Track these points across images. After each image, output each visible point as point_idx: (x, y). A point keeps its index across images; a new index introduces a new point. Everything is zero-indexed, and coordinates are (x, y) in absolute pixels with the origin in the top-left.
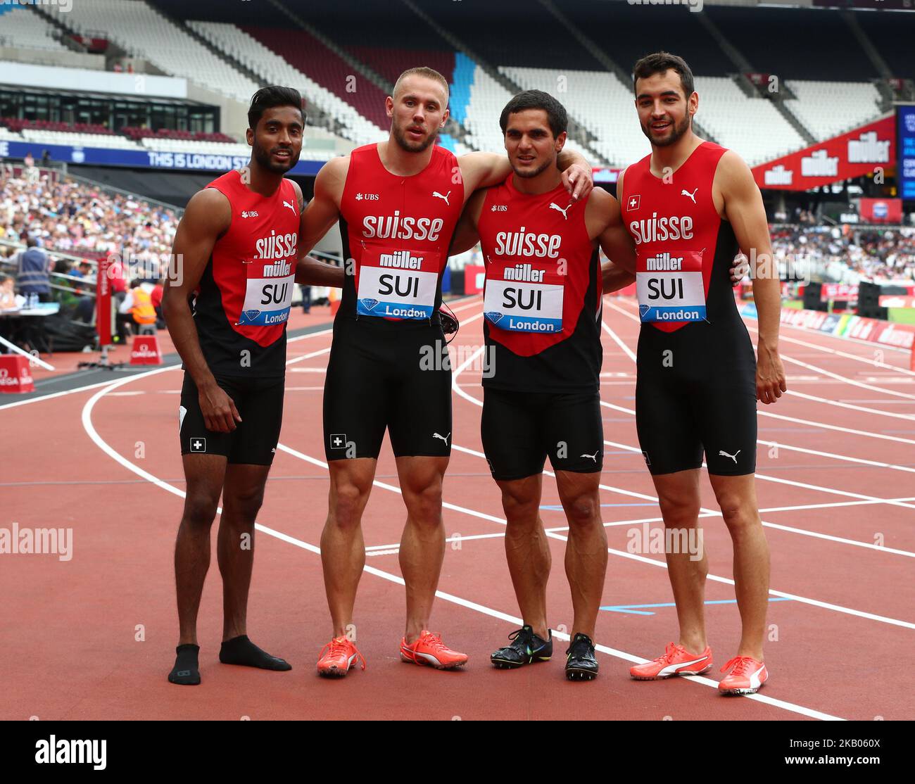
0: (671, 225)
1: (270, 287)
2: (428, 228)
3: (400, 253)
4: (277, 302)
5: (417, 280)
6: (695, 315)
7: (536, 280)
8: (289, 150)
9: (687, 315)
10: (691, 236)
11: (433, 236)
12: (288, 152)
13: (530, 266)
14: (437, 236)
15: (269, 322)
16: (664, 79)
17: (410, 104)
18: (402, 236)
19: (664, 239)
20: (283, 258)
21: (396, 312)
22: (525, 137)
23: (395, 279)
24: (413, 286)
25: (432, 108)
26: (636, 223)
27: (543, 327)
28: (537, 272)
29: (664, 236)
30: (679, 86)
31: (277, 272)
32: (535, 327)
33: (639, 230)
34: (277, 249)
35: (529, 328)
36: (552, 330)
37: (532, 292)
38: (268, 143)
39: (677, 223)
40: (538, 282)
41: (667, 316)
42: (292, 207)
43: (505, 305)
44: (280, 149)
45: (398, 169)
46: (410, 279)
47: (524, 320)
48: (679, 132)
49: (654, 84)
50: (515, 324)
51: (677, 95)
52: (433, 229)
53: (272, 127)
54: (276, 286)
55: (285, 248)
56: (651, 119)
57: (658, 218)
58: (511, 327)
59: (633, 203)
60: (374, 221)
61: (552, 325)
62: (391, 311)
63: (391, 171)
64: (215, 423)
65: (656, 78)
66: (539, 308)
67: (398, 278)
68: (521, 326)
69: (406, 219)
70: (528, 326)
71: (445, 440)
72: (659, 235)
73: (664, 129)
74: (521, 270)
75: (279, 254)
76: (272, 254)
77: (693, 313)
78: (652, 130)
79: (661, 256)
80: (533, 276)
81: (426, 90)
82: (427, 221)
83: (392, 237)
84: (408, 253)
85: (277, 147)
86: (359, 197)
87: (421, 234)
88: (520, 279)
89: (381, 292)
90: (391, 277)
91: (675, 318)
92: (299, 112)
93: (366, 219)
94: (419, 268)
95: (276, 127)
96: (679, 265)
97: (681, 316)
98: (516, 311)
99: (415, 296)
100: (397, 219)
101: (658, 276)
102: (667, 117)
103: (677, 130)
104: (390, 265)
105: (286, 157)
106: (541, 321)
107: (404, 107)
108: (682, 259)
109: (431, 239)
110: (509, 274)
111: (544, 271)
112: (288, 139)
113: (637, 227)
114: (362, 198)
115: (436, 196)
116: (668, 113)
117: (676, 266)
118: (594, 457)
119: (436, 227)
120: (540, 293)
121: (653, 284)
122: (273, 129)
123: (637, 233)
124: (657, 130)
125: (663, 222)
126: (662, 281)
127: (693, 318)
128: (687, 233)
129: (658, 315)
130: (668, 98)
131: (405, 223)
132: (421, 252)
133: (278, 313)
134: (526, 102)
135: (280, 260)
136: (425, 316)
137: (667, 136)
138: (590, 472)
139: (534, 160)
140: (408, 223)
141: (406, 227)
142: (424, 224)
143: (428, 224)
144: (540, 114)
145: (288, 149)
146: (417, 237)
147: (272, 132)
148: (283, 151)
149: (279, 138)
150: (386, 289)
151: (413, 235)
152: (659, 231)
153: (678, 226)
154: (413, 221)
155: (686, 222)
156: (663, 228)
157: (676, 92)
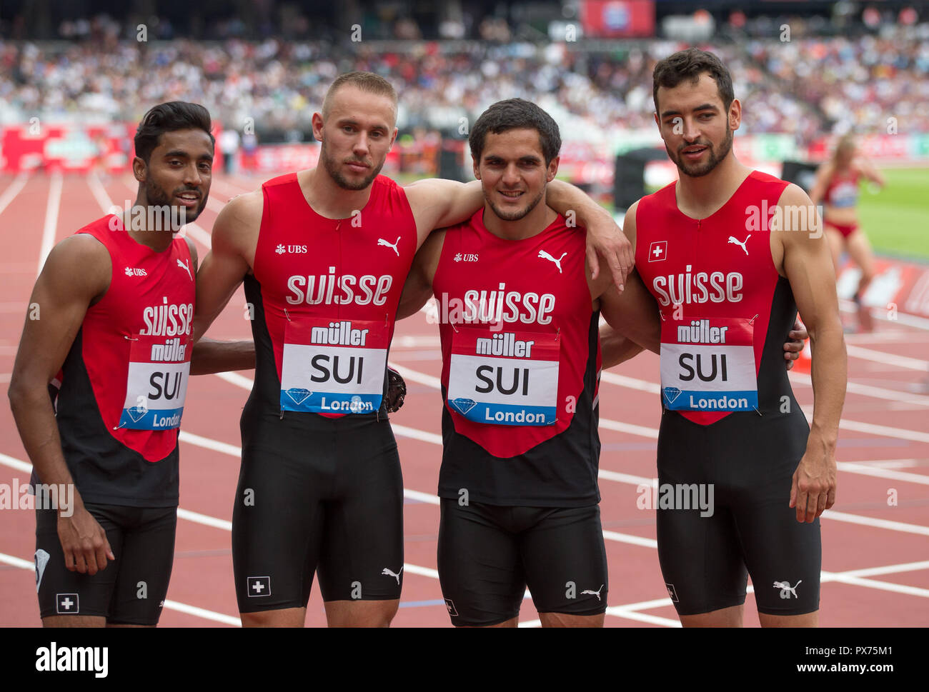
0: (713, 283)
1: (160, 375)
2: (374, 288)
3: (337, 325)
4: (169, 397)
5: (361, 360)
6: (743, 402)
7: (522, 355)
8: (198, 192)
9: (733, 403)
10: (739, 298)
11: (380, 299)
12: (196, 194)
13: (513, 336)
14: (385, 298)
15: (158, 425)
16: (696, 89)
17: (348, 129)
18: (339, 301)
19: (702, 301)
20: (176, 336)
21: (336, 406)
22: (511, 166)
23: (332, 360)
24: (357, 368)
25: (378, 134)
26: (662, 279)
27: (530, 418)
28: (522, 343)
29: (702, 296)
30: (716, 96)
31: (168, 355)
32: (520, 418)
33: (666, 288)
34: (169, 324)
35: (512, 420)
36: (543, 421)
37: (517, 371)
38: (170, 182)
39: (721, 280)
40: (524, 358)
41: (705, 404)
42: (187, 268)
43: (478, 389)
44: (186, 191)
45: (330, 209)
46: (352, 359)
47: (505, 408)
48: (719, 157)
49: (684, 96)
50: (492, 415)
51: (713, 108)
52: (379, 290)
53: (175, 160)
54: (168, 374)
55: (180, 323)
56: (682, 143)
57: (694, 273)
58: (488, 418)
59: (658, 251)
60: (302, 283)
61: (543, 415)
62: (328, 404)
63: (321, 212)
64: (81, 560)
65: (685, 86)
66: (525, 392)
67: (336, 359)
68: (500, 417)
69: (345, 278)
70: (510, 416)
71: (397, 576)
72: (694, 295)
73: (698, 155)
74: (501, 342)
75: (172, 330)
76: (164, 330)
77: (740, 401)
78: (684, 158)
79: (698, 323)
80: (517, 349)
81: (369, 110)
82: (372, 279)
83: (327, 303)
84: (349, 324)
85: (182, 186)
86: (280, 250)
87: (364, 297)
88: (499, 353)
89: (314, 379)
90: (327, 358)
91: (715, 407)
92: (207, 137)
93: (292, 280)
94: (363, 344)
95: (179, 159)
96: (723, 337)
97: (723, 404)
98: (495, 397)
99: (359, 381)
100: (332, 278)
101: (693, 350)
102: (703, 140)
103: (717, 155)
104: (325, 342)
105: (195, 202)
106: (529, 409)
107: (339, 134)
108: (726, 328)
109: (377, 303)
110: (484, 347)
111: (532, 343)
112: (197, 177)
113: (664, 284)
114: (284, 251)
115: (382, 244)
116: (704, 133)
117: (718, 338)
118: (598, 593)
119: (384, 287)
120: (526, 371)
121: (686, 361)
122: (176, 163)
123: (663, 292)
124: (691, 156)
125: (702, 279)
126: (699, 356)
127: (740, 406)
128: (735, 294)
129: (692, 402)
130: (703, 113)
131: (344, 283)
132: (366, 322)
133: (169, 413)
134: (512, 120)
135: (172, 338)
136: (372, 409)
137: (704, 163)
138: (594, 614)
139: (524, 195)
140: (348, 282)
141: (345, 288)
142: (368, 283)
143: (373, 283)
144: (530, 135)
145: (196, 191)
146: (359, 301)
147: (174, 166)
148: (190, 194)
149: (185, 175)
150: (321, 375)
151: (354, 298)
152: (695, 290)
153: (723, 285)
154: (353, 280)
155: (734, 280)
156: (701, 286)
157: (712, 103)
